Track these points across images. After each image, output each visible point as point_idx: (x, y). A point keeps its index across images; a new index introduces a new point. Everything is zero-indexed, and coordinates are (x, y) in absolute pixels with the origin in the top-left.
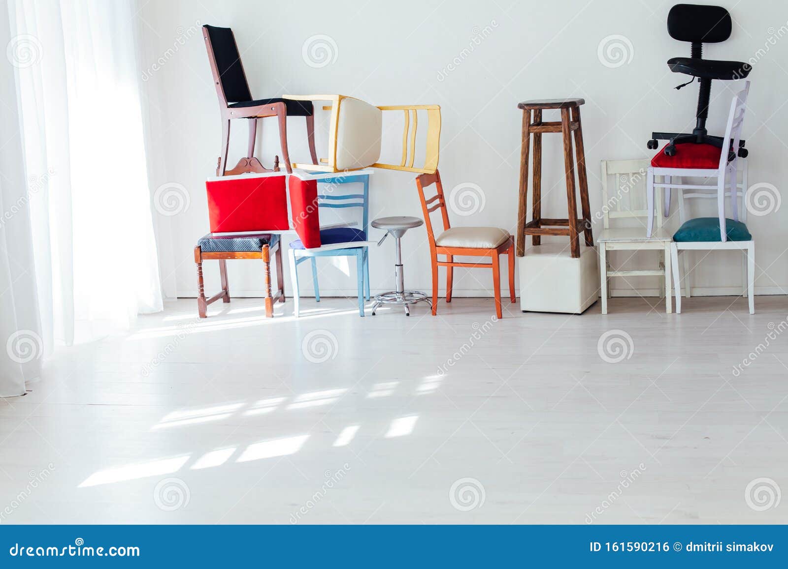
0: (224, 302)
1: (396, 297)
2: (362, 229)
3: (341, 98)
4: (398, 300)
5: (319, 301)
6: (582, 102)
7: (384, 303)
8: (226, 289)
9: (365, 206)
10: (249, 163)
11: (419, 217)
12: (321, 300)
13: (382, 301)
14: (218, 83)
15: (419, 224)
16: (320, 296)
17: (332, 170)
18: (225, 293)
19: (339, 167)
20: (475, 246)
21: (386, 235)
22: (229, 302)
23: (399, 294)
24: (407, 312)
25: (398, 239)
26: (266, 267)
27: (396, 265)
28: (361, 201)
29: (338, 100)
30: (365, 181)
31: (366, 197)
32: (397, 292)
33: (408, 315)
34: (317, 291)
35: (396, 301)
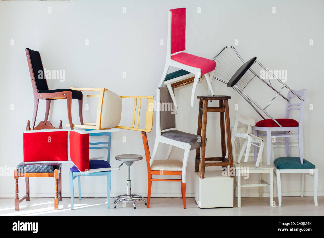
0: (27, 200)
1: (127, 198)
2: (107, 161)
3: (105, 90)
4: (128, 200)
5: (81, 200)
6: (229, 98)
7: (121, 202)
8: (28, 193)
9: (109, 148)
10: (45, 124)
11: (141, 155)
12: (82, 199)
13: (120, 200)
14: (33, 80)
15: (141, 158)
16: (81, 197)
17: (99, 128)
18: (27, 196)
19: (102, 128)
20: (173, 170)
21: (122, 164)
22: (29, 200)
23: (129, 196)
24: (135, 206)
25: (129, 166)
26: (56, 181)
27: (127, 181)
28: (107, 145)
29: (103, 90)
30: (109, 135)
31: (109, 143)
32: (127, 195)
33: (135, 208)
34: (80, 194)
35: (127, 200)
